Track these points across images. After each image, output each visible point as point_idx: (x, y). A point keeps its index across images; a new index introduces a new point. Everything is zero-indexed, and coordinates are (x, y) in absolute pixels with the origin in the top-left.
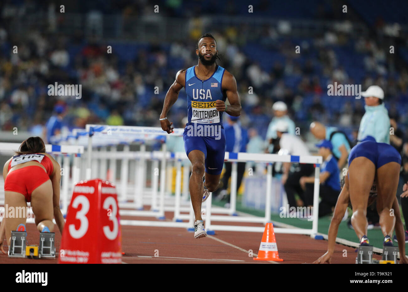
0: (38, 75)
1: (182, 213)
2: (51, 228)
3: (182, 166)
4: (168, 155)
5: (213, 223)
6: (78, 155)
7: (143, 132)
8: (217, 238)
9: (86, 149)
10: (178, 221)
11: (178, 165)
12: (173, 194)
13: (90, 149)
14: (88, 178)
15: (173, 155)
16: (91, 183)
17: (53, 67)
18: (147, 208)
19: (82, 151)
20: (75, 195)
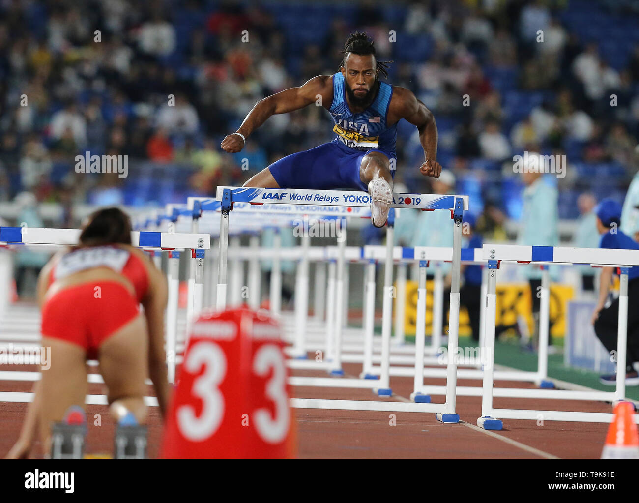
0: (109, 75)
1: (428, 381)
2: (141, 415)
3: (430, 277)
4: (398, 252)
5: (498, 403)
6: (198, 253)
7: (342, 201)
8: (508, 436)
9: (214, 240)
10: (421, 399)
11: (420, 274)
12: (410, 340)
13: (224, 240)
14: (220, 304)
15: (408, 253)
16: (229, 316)
17: (140, 57)
18: (352, 369)
19: (206, 245)
20: (193, 342)
